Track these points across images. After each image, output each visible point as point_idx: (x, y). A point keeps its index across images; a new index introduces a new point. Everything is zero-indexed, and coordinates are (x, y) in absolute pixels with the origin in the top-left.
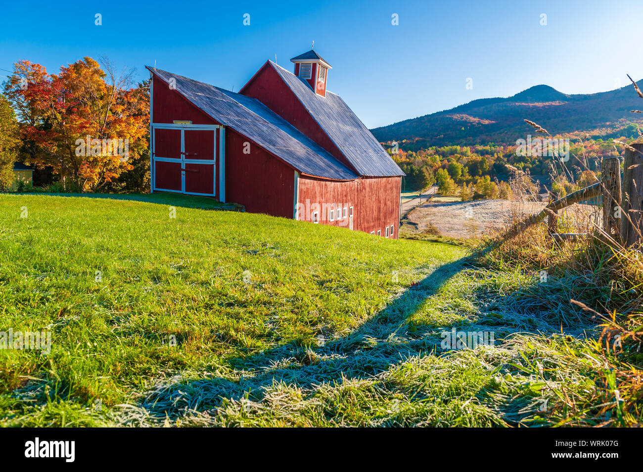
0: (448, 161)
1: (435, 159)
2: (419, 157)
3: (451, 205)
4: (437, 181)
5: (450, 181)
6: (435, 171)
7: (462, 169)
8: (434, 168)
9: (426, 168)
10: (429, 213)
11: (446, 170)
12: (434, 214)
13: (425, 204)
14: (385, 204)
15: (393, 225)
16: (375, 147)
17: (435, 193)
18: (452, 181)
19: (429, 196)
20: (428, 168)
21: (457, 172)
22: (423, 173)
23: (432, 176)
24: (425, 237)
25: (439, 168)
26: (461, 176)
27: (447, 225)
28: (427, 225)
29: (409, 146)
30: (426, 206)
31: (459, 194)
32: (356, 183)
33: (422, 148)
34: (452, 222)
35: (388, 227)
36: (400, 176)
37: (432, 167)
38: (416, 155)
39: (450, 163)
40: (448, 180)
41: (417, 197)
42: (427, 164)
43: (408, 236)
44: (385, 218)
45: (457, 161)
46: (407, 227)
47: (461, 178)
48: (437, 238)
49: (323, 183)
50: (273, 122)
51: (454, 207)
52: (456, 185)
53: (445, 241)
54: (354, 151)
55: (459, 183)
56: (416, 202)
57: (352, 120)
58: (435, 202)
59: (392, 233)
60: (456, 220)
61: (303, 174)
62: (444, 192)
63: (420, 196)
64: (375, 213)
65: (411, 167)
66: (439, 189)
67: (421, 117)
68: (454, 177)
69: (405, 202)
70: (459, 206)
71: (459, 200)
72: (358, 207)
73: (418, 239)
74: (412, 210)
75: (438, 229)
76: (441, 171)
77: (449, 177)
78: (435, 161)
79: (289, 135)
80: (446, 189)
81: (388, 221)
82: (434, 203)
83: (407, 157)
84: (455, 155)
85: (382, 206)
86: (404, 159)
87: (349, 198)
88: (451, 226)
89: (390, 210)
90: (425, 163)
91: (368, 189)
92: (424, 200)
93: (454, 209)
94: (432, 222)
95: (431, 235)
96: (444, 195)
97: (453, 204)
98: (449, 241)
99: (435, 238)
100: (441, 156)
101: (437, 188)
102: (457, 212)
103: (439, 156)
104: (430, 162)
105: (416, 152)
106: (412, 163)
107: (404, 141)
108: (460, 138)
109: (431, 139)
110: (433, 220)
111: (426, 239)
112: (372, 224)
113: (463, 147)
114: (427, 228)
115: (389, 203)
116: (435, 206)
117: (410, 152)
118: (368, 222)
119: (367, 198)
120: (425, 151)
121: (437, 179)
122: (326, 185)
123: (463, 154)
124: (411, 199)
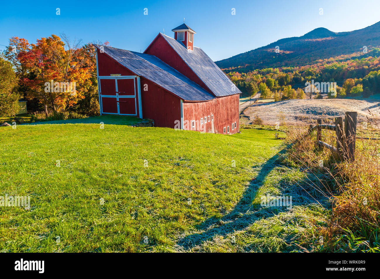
0: (266, 78)
1: (258, 77)
2: (249, 76)
3: (269, 104)
4: (260, 90)
5: (267, 90)
6: (259, 84)
7: (274, 82)
8: (258, 82)
9: (253, 83)
10: (256, 110)
11: (265, 83)
12: (259, 110)
13: (253, 105)
14: (231, 111)
15: (236, 122)
16: (223, 78)
17: (259, 97)
18: (269, 90)
19: (256, 100)
20: (254, 83)
21: (272, 84)
22: (251, 86)
23: (257, 87)
24: (255, 127)
25: (261, 82)
26: (274, 86)
27: (267, 116)
28: (255, 117)
29: (242, 69)
30: (254, 106)
31: (273, 97)
32: (214, 101)
33: (250, 71)
34: (270, 114)
35: (233, 124)
36: (238, 94)
37: (257, 82)
38: (247, 75)
39: (267, 79)
40: (267, 89)
41: (248, 100)
42: (253, 80)
43: (245, 127)
44: (231, 119)
45: (271, 77)
46: (243, 119)
47: (274, 87)
48: (262, 127)
49: (196, 104)
50: (165, 69)
51: (271, 105)
52: (271, 92)
53: (266, 128)
54: (212, 82)
55: (273, 90)
56: (248, 103)
57: (209, 63)
58: (259, 103)
59: (235, 127)
60: (272, 113)
61: (185, 101)
62: (264, 96)
63: (250, 100)
64: (226, 117)
65: (244, 83)
66: (261, 95)
67: (249, 52)
68: (270, 87)
69: (242, 104)
70: (273, 105)
71: (274, 100)
72: (216, 114)
73: (250, 128)
74: (246, 108)
75: (262, 119)
76: (262, 84)
77: (267, 87)
78: (258, 78)
79: (175, 77)
80: (265, 95)
81: (233, 120)
82: (258, 104)
83: (241, 77)
84: (270, 73)
85: (229, 112)
86: (239, 78)
87: (211, 110)
88: (269, 117)
89: (234, 114)
90: (252, 79)
91: (221, 104)
92: (252, 102)
93: (270, 107)
94: (258, 115)
95: (258, 125)
96: (264, 98)
97: (270, 104)
98: (268, 129)
99: (260, 127)
100: (261, 75)
101: (260, 94)
102: (273, 108)
103: (260, 75)
104: (255, 79)
105: (247, 73)
106: (244, 80)
107: (239, 67)
108: (272, 63)
109: (255, 64)
110: (259, 114)
111: (255, 128)
112: (224, 123)
113: (274, 68)
114: (255, 119)
115: (233, 110)
116: (260, 105)
117: (243, 73)
118: (222, 122)
119: (221, 109)
120: (252, 72)
121: (260, 89)
122: (197, 105)
123: (275, 73)
124: (245, 102)
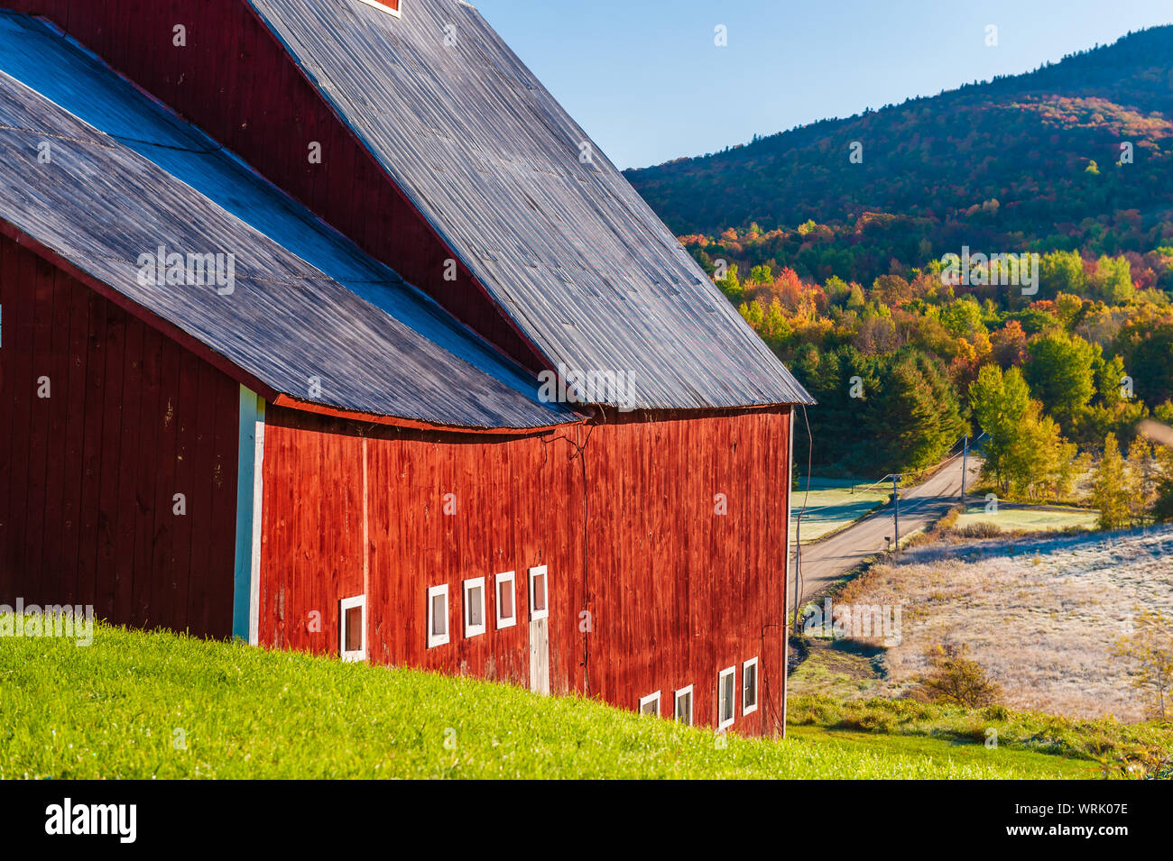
0: (1029, 330)
1: (964, 318)
2: (883, 307)
3: (1046, 550)
4: (977, 429)
5: (1038, 429)
6: (967, 376)
7: (1095, 366)
8: (958, 363)
9: (920, 364)
10: (942, 590)
11: (1016, 373)
12: (966, 598)
13: (921, 548)
14: (714, 551)
15: (755, 661)
16: (657, 261)
17: (968, 490)
18: (1050, 429)
19: (940, 507)
20: (929, 363)
21: (1072, 382)
22: (905, 387)
23: (949, 403)
24: (923, 716)
25: (982, 362)
26: (1093, 402)
27: (1033, 652)
28: (933, 653)
29: (831, 251)
30: (927, 557)
31: (1085, 494)
32: (561, 446)
33: (895, 264)
34: (1055, 637)
35: (732, 670)
36: (783, 408)
37: (949, 359)
38: (868, 298)
39: (1036, 339)
40: (1031, 422)
41: (878, 509)
42: (922, 346)
43: (836, 713)
44: (715, 625)
45: (1072, 328)
46: (832, 668)
47: (1091, 411)
48: (982, 724)
49: (391, 446)
50: (135, 136)
51: (1063, 558)
52: (1071, 448)
53: (1025, 734)
54: (553, 281)
55: (1085, 436)
56: (875, 534)
57: (537, 127)
58: (968, 534)
59: (750, 702)
60: (1074, 627)
61: (281, 401)
62: (1013, 483)
63: (895, 507)
64: (664, 599)
65: (845, 360)
66: (986, 469)
67: (888, 111)
68: (1057, 409)
69: (816, 535)
70: (1087, 555)
71: (1089, 521)
72: (571, 570)
73: (884, 731)
74: (853, 577)
75: (988, 674)
76: (991, 377)
77: (1030, 405)
78: (960, 326)
79: (213, 204)
80: (1021, 469)
81: (732, 639)
82: (961, 543)
83: (822, 310)
84: (1061, 296)
85: (698, 560)
86: (805, 319)
87: (527, 522)
88: (1050, 655)
89: (741, 580)
90: (914, 337)
91: (624, 477)
92: (912, 527)
93: (1063, 572)
94: (958, 636)
95: (952, 709)
96: (1010, 498)
97: (1056, 546)
98: (1039, 737)
99: (970, 719)
100: (989, 302)
101: (974, 462)
102: (1080, 583)
103: (981, 302)
104: (938, 336)
105: (867, 285)
106: (847, 340)
107: (804, 230)
108: (1078, 215)
109: (942, 217)
110: (963, 627)
111: (926, 726)
112: (647, 657)
113: (1098, 257)
114: (932, 670)
115: (731, 545)
116: (970, 556)
117: (836, 284)
118: (626, 647)
119: (619, 525)
120: (911, 278)
121: (974, 421)
122: (402, 457)
123: (1099, 293)
124: (847, 523)
